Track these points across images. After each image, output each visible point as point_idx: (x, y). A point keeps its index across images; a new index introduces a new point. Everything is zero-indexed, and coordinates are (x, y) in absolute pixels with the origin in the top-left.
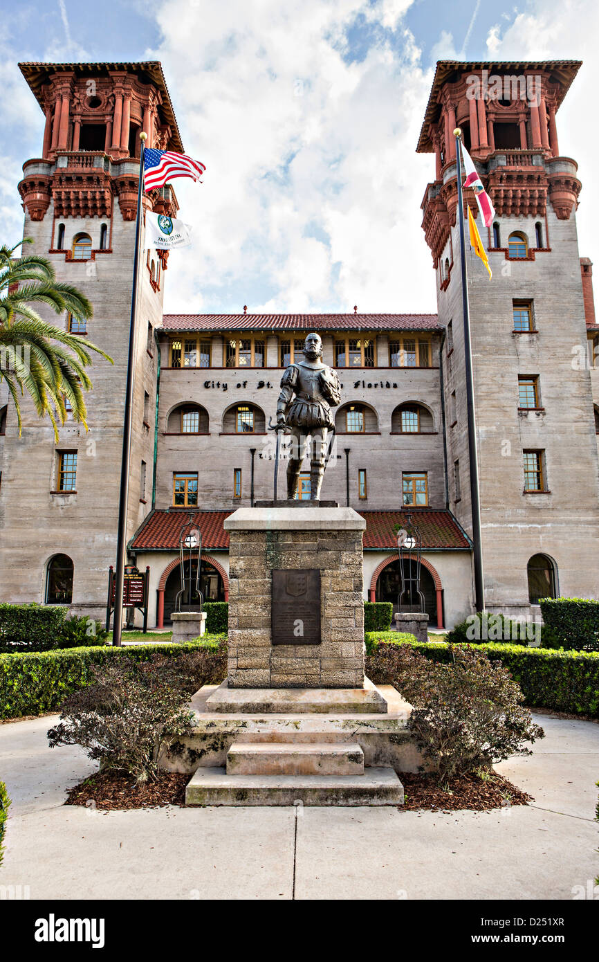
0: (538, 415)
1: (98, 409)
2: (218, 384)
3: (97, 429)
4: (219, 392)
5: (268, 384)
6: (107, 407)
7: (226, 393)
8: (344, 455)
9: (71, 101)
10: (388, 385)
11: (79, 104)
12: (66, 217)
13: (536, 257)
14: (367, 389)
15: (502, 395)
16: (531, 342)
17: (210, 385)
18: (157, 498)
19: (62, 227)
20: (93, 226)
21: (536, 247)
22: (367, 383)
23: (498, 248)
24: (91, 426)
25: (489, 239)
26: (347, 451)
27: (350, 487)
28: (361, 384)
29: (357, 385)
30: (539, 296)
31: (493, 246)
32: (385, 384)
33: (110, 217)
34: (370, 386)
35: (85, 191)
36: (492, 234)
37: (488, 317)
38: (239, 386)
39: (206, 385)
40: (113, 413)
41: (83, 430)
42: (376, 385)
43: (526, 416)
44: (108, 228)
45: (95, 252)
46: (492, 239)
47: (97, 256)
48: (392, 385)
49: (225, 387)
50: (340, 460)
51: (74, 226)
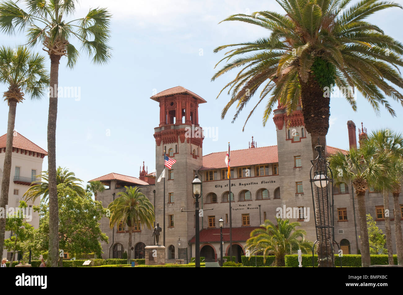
0: (302, 195)
1: (178, 202)
2: (219, 186)
3: (178, 208)
4: (220, 188)
5: (234, 184)
6: (180, 201)
7: (221, 189)
8: (259, 207)
9: (165, 105)
10: (272, 182)
11: (167, 105)
12: (166, 144)
13: (301, 141)
14: (265, 184)
15: (290, 189)
16: (300, 170)
17: (217, 186)
18: (204, 225)
19: (165, 147)
20: (173, 145)
21: (301, 137)
22: (265, 181)
23: (289, 139)
24: (177, 207)
25: (286, 136)
26: (260, 206)
27: (261, 218)
28: (263, 182)
29: (262, 182)
30: (302, 154)
31: (288, 138)
32: (271, 181)
33: (177, 142)
34: (266, 182)
35: (170, 136)
36: (287, 134)
37: (286, 163)
38: (225, 186)
39: (216, 186)
40: (182, 203)
41: (175, 209)
42: (268, 182)
43: (298, 196)
44: (177, 146)
45: (174, 154)
46: (288, 136)
47: (175, 155)
48: (273, 182)
49: (221, 186)
50: (257, 209)
51: (169, 146)
